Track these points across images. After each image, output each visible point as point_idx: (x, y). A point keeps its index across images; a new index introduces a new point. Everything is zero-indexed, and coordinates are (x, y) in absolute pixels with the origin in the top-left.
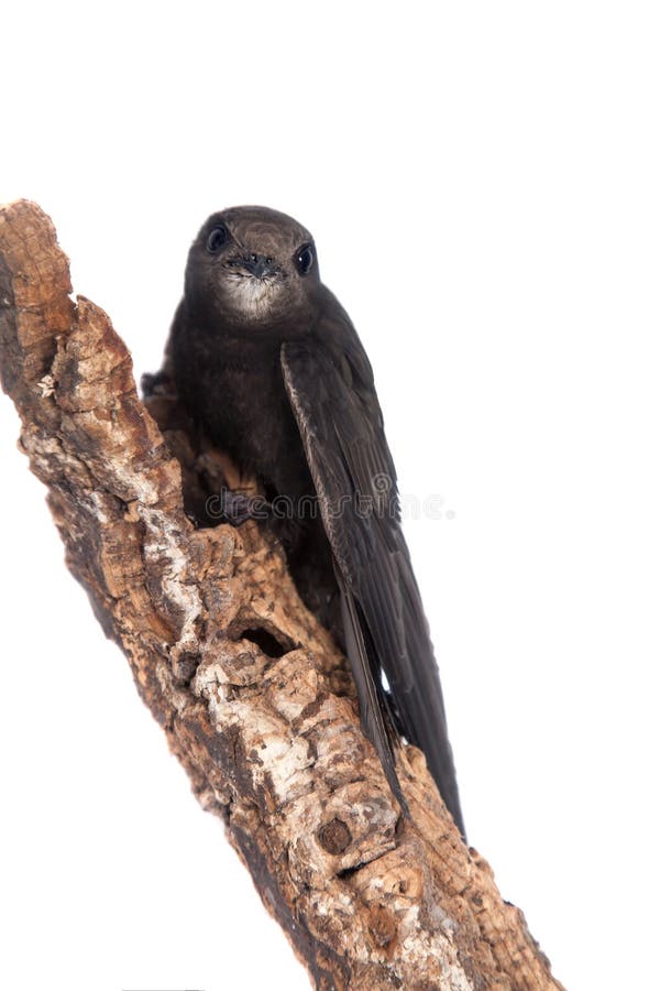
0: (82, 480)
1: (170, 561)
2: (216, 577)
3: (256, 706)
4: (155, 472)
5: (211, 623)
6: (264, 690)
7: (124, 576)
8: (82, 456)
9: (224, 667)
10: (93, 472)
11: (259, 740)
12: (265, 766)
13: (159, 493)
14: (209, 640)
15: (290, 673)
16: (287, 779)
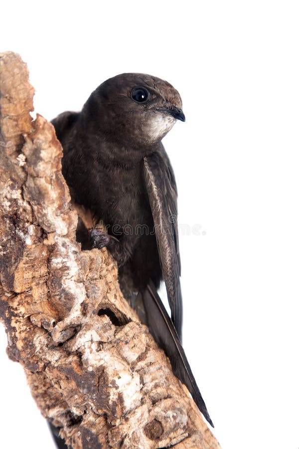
0: (28, 217)
1: (68, 268)
2: (92, 279)
3: (113, 354)
4: (66, 217)
5: (90, 305)
6: (115, 345)
7: (33, 277)
8: (32, 203)
9: (97, 332)
10: (36, 213)
11: (116, 374)
12: (120, 390)
13: (68, 229)
14: (89, 315)
15: (131, 336)
16: (132, 397)
